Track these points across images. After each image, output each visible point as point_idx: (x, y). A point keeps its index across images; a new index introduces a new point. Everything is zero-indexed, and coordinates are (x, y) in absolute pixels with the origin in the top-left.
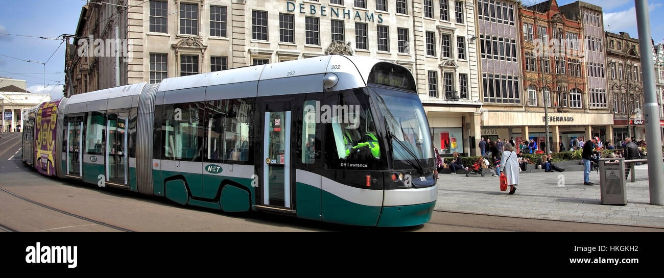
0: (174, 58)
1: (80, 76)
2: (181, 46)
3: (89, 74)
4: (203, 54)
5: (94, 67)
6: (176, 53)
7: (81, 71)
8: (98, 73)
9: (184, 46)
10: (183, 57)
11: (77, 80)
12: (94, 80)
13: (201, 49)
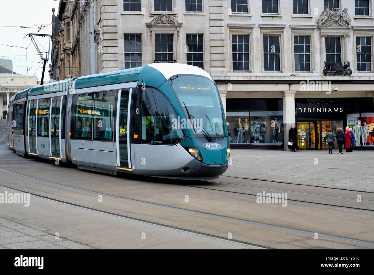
0: (149, 37)
1: (63, 56)
2: (155, 24)
3: (72, 54)
4: (178, 32)
5: (76, 46)
6: (151, 32)
7: (64, 50)
8: (80, 53)
9: (158, 25)
10: (157, 36)
11: (61, 60)
12: (76, 60)
13: (176, 27)
